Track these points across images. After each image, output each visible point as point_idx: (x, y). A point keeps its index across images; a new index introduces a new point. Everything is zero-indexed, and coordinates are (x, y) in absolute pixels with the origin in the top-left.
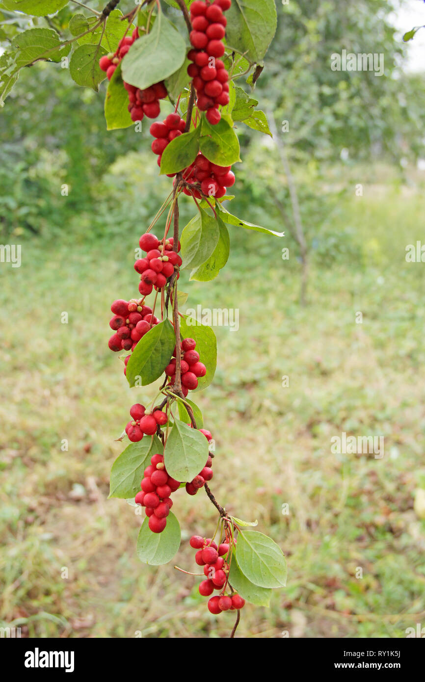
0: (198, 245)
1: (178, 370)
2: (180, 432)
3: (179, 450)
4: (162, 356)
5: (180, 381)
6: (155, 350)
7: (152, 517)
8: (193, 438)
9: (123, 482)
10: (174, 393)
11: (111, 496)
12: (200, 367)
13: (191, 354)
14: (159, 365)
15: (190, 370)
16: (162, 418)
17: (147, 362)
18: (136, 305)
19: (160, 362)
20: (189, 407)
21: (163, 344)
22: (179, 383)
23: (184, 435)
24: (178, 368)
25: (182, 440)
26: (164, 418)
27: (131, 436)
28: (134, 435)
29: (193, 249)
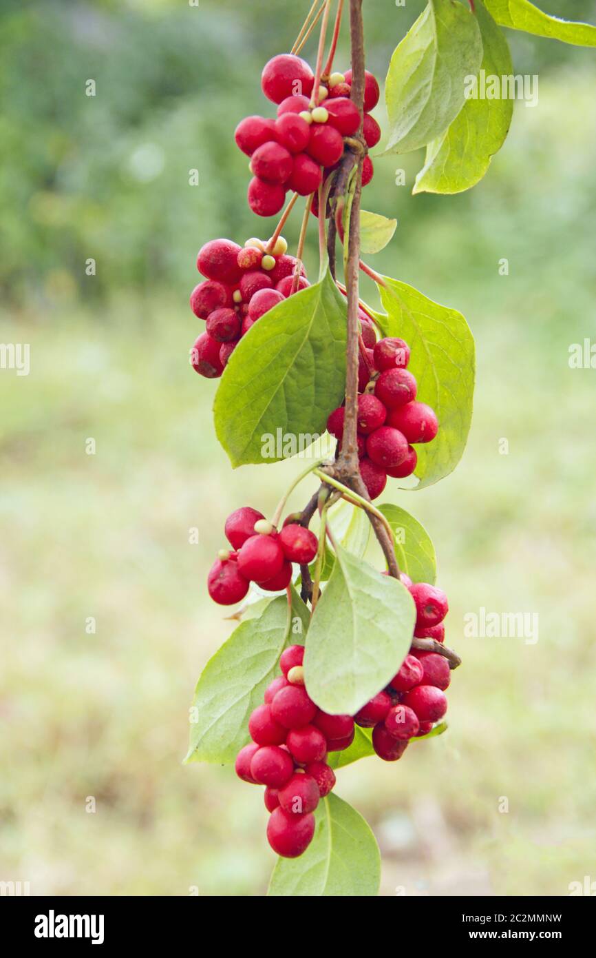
0: (430, 88)
1: (351, 417)
2: (350, 584)
3: (344, 631)
4: (317, 385)
5: (356, 448)
6: (297, 365)
7: (276, 811)
8: (379, 600)
9: (219, 720)
10: (335, 478)
11: (191, 757)
12: (419, 414)
13: (392, 379)
14: (309, 409)
15: (390, 423)
16: (298, 545)
17: (276, 398)
18: (258, 251)
19: (313, 399)
20: (378, 518)
21: (317, 350)
22: (350, 451)
23: (360, 592)
24: (350, 412)
25: (353, 604)
26: (304, 542)
27: (214, 587)
28: (221, 585)
29: (416, 101)
